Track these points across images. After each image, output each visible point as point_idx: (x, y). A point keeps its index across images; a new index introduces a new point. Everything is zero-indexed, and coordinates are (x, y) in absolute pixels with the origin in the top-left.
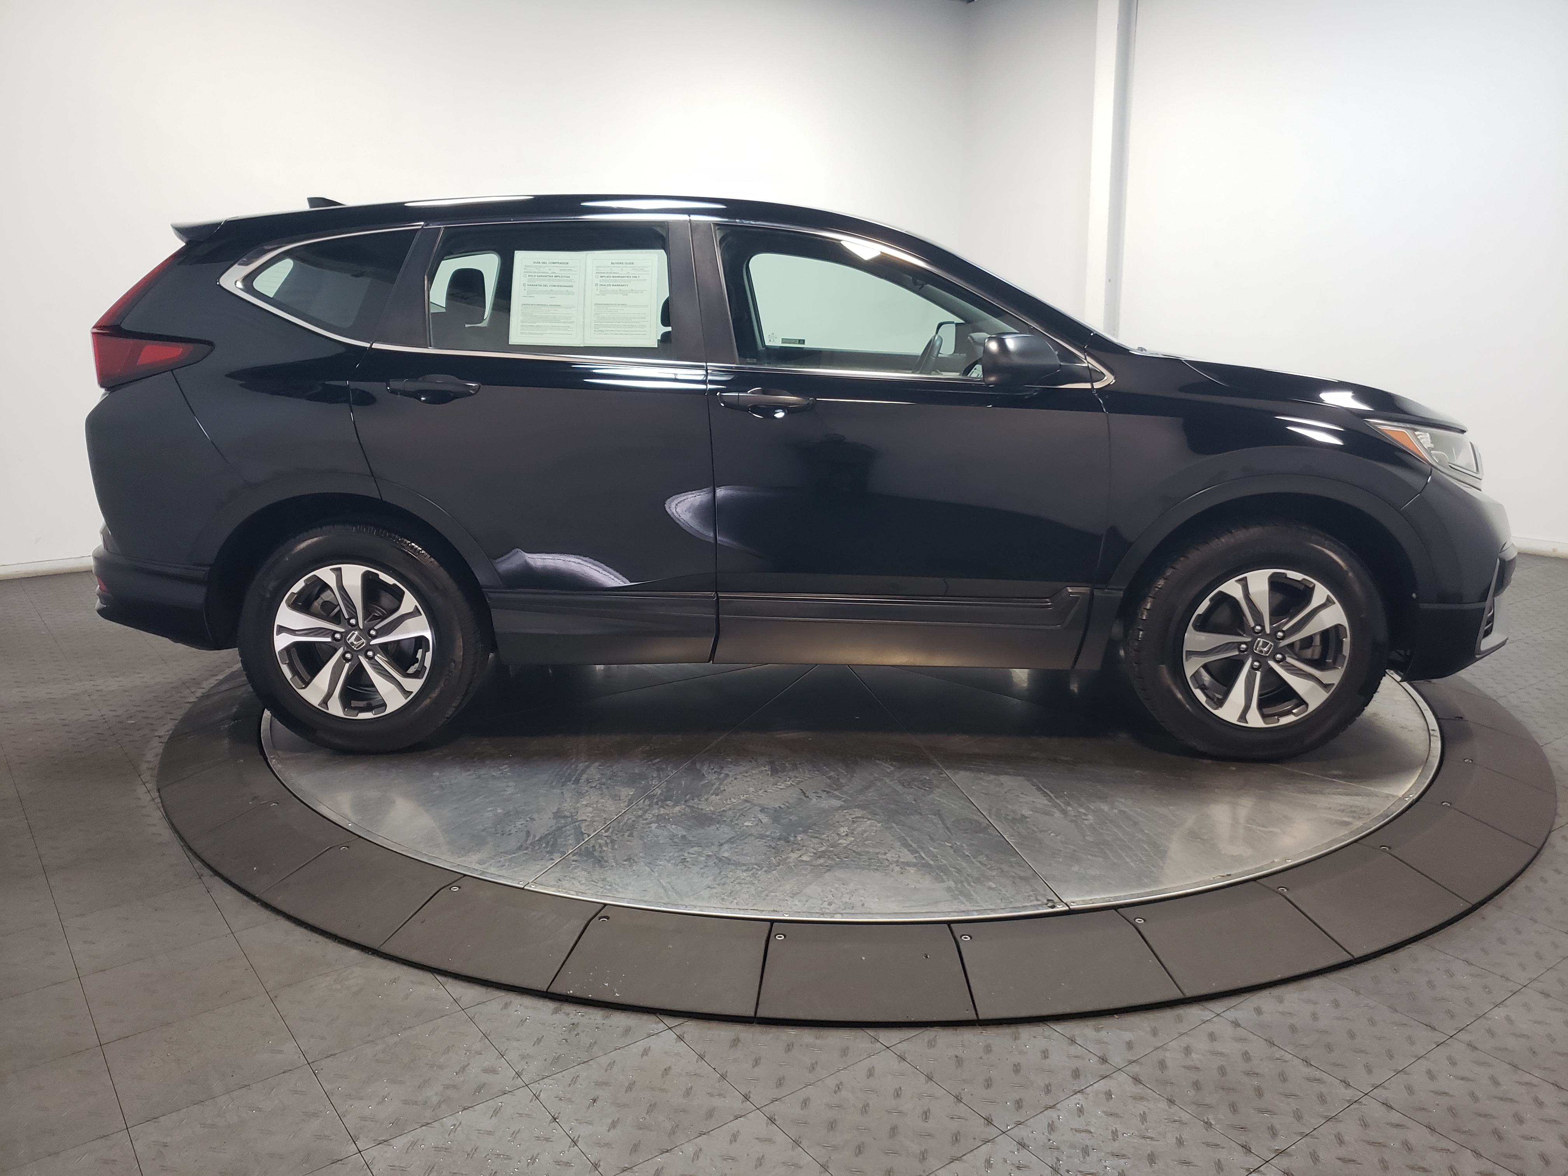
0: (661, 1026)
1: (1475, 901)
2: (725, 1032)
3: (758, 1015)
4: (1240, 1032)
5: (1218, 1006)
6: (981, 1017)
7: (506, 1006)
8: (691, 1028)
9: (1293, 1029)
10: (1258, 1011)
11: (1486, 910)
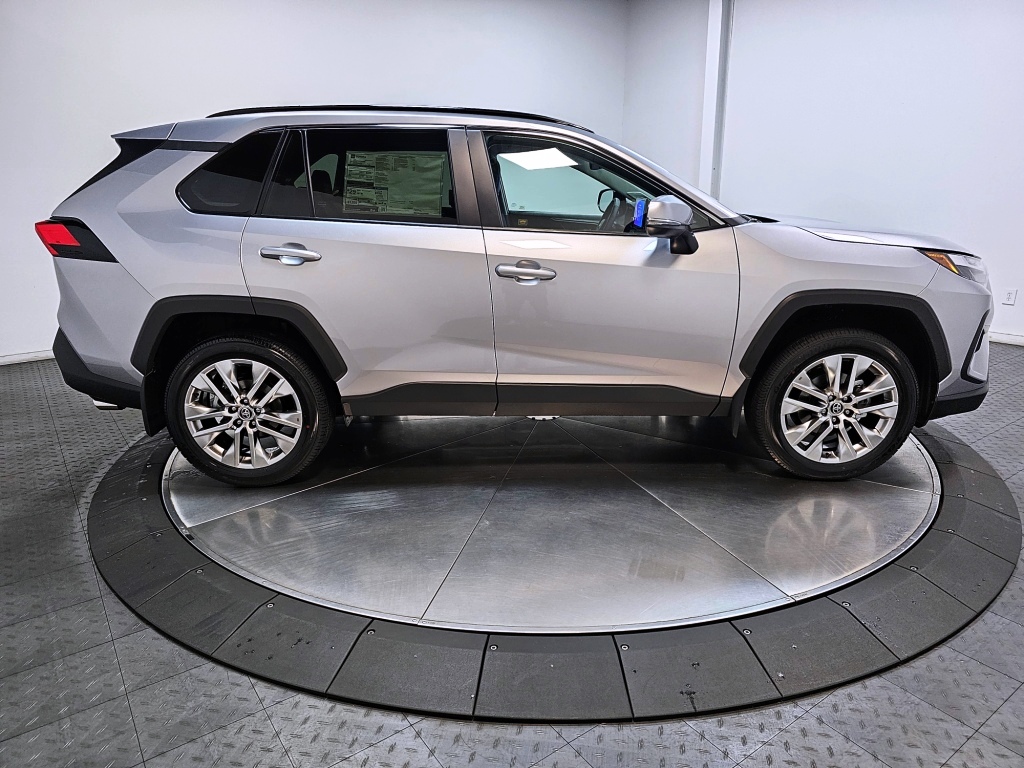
0: (406, 723)
1: (979, 610)
2: (453, 728)
3: (476, 713)
4: (824, 729)
5: (805, 703)
6: (636, 716)
7: (296, 705)
8: (428, 725)
9: (862, 725)
10: (835, 708)
11: (988, 615)
